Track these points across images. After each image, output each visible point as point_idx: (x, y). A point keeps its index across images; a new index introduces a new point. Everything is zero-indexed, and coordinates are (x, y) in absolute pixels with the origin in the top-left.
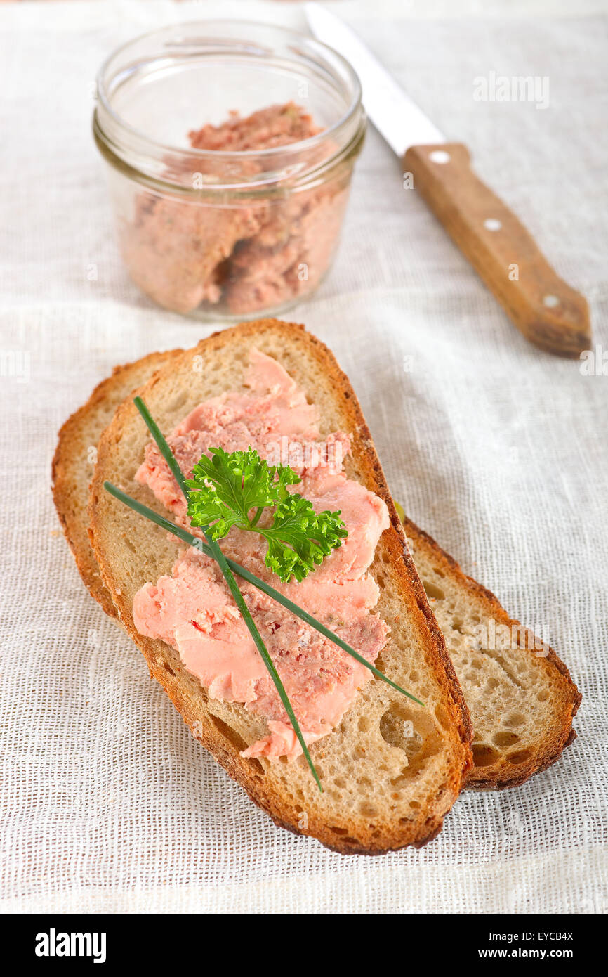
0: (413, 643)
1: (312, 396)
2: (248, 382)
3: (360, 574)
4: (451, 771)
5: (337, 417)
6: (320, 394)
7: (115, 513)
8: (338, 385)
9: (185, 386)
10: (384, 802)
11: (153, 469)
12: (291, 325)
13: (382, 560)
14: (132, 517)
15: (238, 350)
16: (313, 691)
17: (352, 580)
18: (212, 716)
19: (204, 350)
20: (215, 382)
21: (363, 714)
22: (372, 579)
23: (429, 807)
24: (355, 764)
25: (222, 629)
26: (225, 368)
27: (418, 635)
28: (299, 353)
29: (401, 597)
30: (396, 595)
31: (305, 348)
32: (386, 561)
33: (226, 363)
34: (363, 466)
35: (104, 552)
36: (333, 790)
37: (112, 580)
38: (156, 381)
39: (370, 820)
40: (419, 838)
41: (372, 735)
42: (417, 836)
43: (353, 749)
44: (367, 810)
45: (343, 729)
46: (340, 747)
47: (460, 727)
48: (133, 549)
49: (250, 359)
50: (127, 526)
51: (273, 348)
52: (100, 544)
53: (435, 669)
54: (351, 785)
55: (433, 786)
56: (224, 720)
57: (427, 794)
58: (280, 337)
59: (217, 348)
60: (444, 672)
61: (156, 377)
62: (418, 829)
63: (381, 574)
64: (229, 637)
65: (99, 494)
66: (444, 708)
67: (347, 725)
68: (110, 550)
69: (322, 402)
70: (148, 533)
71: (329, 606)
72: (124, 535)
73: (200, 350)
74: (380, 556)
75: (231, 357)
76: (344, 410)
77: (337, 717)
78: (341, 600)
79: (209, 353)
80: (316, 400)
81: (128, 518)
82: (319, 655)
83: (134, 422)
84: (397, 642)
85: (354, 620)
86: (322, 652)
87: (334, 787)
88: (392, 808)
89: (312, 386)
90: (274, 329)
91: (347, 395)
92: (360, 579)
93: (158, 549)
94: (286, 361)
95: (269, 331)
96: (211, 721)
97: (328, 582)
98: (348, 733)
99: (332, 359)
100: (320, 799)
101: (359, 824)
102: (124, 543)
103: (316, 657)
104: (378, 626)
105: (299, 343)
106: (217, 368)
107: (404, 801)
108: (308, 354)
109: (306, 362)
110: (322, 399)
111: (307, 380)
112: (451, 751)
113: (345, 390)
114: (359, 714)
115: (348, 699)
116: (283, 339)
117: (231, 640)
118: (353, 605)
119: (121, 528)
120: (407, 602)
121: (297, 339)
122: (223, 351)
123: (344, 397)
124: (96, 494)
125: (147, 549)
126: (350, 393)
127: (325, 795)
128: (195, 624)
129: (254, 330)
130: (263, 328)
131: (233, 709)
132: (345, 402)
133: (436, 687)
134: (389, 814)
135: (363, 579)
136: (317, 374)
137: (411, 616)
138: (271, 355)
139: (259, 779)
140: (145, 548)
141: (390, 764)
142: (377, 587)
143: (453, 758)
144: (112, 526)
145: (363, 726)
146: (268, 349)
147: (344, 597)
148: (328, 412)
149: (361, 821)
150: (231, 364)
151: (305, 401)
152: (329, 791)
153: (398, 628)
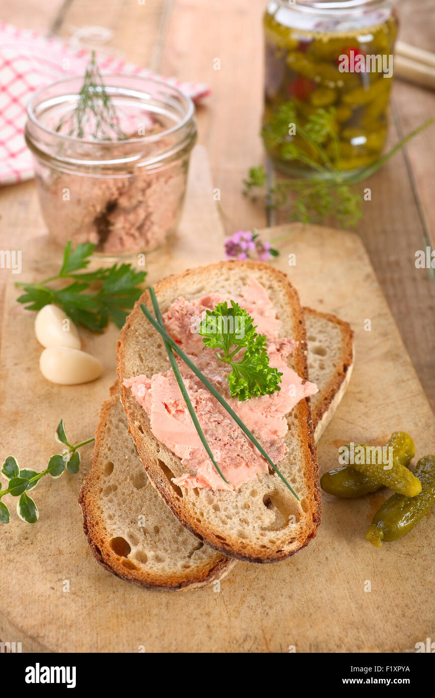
0: (298, 463)
1: (279, 315)
2: (243, 293)
3: (280, 415)
4: (301, 533)
5: (291, 332)
6: (285, 316)
7: (137, 337)
8: (297, 315)
9: (204, 283)
10: (253, 534)
11: (171, 318)
12: (280, 272)
13: (293, 416)
14: (147, 343)
15: (243, 275)
16: (229, 464)
17: (273, 417)
18: (160, 461)
19: (222, 267)
20: (223, 287)
21: (255, 488)
22: (286, 421)
23: (281, 545)
24: (241, 511)
25: (181, 415)
26: (231, 282)
27: (303, 460)
28: (279, 289)
29: (299, 438)
30: (296, 436)
31: (284, 288)
32: (296, 417)
33: (233, 279)
34: (297, 364)
35: (124, 356)
36: (223, 519)
37: (123, 373)
38: (187, 274)
39: (241, 540)
40: (270, 557)
41: (257, 500)
42: (270, 555)
43: (243, 504)
44: (241, 535)
45: (240, 491)
46: (235, 500)
47: (314, 514)
48: (142, 360)
49: (248, 282)
50: (142, 346)
51: (264, 280)
52: (122, 351)
53: (308, 480)
54: (236, 520)
55: (288, 537)
56: (166, 464)
57: (283, 539)
58: (270, 276)
59: (230, 269)
60: (313, 483)
61: (187, 273)
62: (271, 553)
63: (291, 423)
64: (184, 421)
65: (132, 324)
66: (308, 501)
67: (243, 490)
68: (127, 357)
69: (284, 321)
70: (154, 355)
71: (254, 426)
72: (139, 351)
73: (219, 267)
74: (293, 413)
75: (237, 277)
76: (296, 330)
77: (239, 483)
78: (263, 425)
79: (224, 270)
80: (281, 318)
81: (145, 342)
82: (239, 447)
83: (166, 292)
84: (289, 460)
85: (267, 439)
86: (242, 446)
87: (224, 518)
88: (258, 539)
89: (280, 310)
90: (268, 271)
91: (300, 322)
92: (279, 418)
93: (157, 365)
94: (270, 291)
95: (264, 271)
96: (158, 462)
97: (259, 413)
98: (242, 494)
99: (298, 299)
100: (214, 520)
101: (234, 539)
102: (137, 355)
103: (237, 447)
104: (282, 446)
105: (280, 284)
106: (227, 280)
107: (267, 537)
108: (284, 291)
109: (281, 296)
110: (285, 319)
111: (279, 305)
112: (305, 524)
113: (300, 319)
114: (252, 487)
115: (249, 477)
116: (272, 278)
117: (185, 422)
118: (270, 431)
119: (139, 346)
120: (302, 442)
121: (280, 281)
122: (233, 272)
123: (299, 323)
124: (130, 323)
125: (150, 363)
126: (303, 322)
127: (217, 519)
128: (166, 406)
129: (256, 267)
130: (261, 267)
131: (173, 461)
132: (298, 326)
133: (306, 489)
134: (254, 540)
135: (281, 419)
136: (286, 304)
137: (302, 449)
138: (262, 284)
139: (178, 499)
140: (149, 362)
141: (263, 517)
142: (287, 427)
143: (305, 527)
144: (134, 344)
145: (253, 493)
146: (261, 281)
147: (266, 424)
148: (286, 328)
149: (236, 538)
150: (236, 281)
151: (274, 316)
152: (221, 519)
153: (292, 453)
